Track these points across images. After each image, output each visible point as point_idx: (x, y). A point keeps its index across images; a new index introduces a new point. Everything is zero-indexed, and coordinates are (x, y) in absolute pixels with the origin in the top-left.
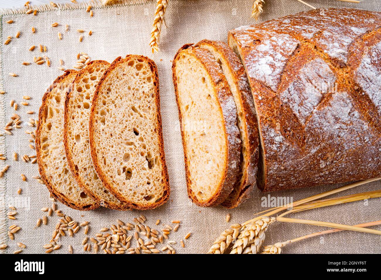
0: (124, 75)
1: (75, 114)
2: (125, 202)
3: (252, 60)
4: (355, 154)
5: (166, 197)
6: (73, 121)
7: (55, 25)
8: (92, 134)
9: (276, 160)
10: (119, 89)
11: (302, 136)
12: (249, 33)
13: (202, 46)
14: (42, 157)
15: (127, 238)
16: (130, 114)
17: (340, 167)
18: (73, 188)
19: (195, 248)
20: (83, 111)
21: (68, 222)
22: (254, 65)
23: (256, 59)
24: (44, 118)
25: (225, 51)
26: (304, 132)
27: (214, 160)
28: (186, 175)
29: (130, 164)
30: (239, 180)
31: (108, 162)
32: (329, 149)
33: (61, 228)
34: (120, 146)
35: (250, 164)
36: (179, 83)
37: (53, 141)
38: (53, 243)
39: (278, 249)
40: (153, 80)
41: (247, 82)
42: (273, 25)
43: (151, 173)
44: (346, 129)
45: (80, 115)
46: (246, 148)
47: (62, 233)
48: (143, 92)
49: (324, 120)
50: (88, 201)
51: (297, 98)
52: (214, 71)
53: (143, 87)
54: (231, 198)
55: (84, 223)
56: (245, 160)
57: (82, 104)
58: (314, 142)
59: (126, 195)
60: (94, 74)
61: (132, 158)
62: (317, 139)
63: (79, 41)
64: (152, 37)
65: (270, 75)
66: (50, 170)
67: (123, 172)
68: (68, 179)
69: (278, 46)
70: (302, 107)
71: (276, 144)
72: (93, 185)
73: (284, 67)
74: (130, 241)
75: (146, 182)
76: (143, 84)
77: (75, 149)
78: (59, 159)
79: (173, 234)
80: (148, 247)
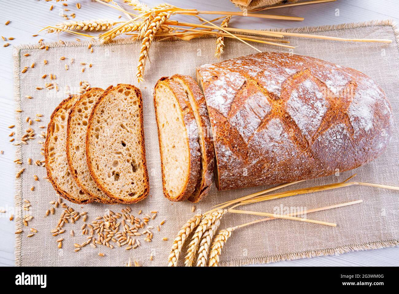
0: (115, 99)
1: (75, 130)
2: (114, 198)
3: (210, 92)
4: (285, 165)
5: (146, 193)
6: (74, 135)
7: (63, 58)
8: (87, 147)
9: (226, 168)
10: (110, 111)
11: (246, 151)
12: (210, 70)
13: (175, 79)
14: (49, 162)
15: (116, 224)
16: (119, 130)
17: (274, 174)
18: (74, 187)
19: (167, 232)
20: (82, 127)
21: (71, 212)
22: (211, 96)
23: (213, 91)
24: (51, 132)
25: (190, 84)
26: (247, 148)
27: (181, 167)
28: (162, 177)
29: (118, 169)
30: (200, 183)
31: (100, 168)
32: (266, 161)
33: (64, 217)
34: (110, 155)
35: (207, 171)
36: (158, 106)
37: (58, 150)
38: (59, 228)
39: (229, 232)
40: (138, 104)
41: (206, 109)
42: (228, 65)
43: (135, 175)
44: (278, 146)
45: (79, 131)
46: (204, 159)
47: (65, 221)
48: (130, 113)
49: (262, 139)
50: (85, 197)
51: (242, 123)
52: (182, 99)
53: (130, 109)
54: (194, 195)
55: (83, 213)
56: (203, 168)
57: (81, 122)
58: (255, 155)
59: (114, 193)
60: (91, 99)
61: (120, 164)
62: (257, 153)
63: (82, 71)
64: (138, 70)
65: (223, 104)
66: (56, 173)
67: (112, 175)
68: (70, 180)
69: (231, 82)
70: (246, 130)
71: (226, 157)
72: (89, 185)
73: (234, 99)
74: (118, 227)
75: (131, 183)
76: (130, 107)
77: (75, 157)
78: (63, 164)
79: (152, 221)
80: (132, 231)
